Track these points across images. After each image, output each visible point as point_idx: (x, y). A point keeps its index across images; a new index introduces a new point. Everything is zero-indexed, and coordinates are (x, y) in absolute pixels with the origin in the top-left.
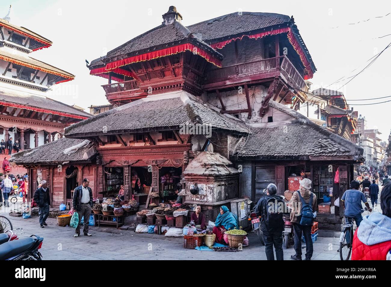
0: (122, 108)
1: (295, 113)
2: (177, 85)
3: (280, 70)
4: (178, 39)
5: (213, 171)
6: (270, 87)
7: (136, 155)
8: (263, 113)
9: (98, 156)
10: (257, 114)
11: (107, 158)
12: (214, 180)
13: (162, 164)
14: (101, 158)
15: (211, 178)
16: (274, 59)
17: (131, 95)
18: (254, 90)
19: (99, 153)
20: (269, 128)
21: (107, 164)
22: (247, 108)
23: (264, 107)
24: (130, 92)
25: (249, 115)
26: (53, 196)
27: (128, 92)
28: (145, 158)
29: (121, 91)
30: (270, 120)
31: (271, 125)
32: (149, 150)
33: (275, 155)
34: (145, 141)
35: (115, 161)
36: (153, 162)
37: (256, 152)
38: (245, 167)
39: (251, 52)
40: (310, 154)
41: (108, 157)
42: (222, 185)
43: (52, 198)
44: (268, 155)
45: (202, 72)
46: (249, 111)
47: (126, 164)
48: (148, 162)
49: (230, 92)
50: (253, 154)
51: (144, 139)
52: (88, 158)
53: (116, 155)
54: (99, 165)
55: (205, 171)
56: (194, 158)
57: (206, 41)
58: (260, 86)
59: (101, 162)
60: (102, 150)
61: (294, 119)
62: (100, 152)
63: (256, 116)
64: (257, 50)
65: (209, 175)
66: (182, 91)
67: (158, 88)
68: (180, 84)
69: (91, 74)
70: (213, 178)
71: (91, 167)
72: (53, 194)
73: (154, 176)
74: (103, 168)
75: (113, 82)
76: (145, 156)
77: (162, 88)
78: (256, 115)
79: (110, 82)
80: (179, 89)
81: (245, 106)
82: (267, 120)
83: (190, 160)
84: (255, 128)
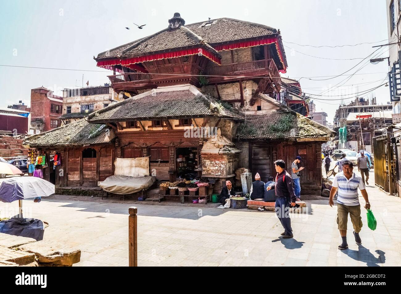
1: (279, 104)
2: (186, 80)
3: (268, 69)
5: (226, 150)
6: (260, 83)
7: (154, 138)
8: (252, 103)
9: (117, 139)
10: (248, 104)
11: (125, 141)
12: (227, 158)
13: (179, 145)
14: (119, 141)
15: (224, 156)
16: (262, 61)
18: (245, 84)
19: (117, 137)
20: (259, 115)
21: (125, 146)
22: (239, 98)
23: (254, 99)
24: (136, 83)
25: (241, 104)
26: (68, 176)
27: (134, 82)
28: (162, 141)
30: (259, 108)
31: (260, 113)
32: (167, 133)
33: (270, 137)
35: (133, 143)
36: (170, 144)
38: (243, 147)
39: (243, 53)
40: (297, 136)
41: (127, 140)
42: (231, 162)
43: (68, 178)
44: (264, 137)
45: (203, 68)
46: (242, 101)
47: (144, 146)
48: (166, 143)
49: (225, 85)
50: (252, 137)
51: (162, 125)
52: (109, 140)
53: (134, 138)
54: (118, 147)
55: (219, 151)
56: (207, 140)
57: (211, 45)
58: (250, 81)
59: (119, 144)
60: (120, 133)
61: (278, 108)
62: (118, 136)
63: (247, 106)
64: (247, 52)
65: (223, 153)
66: (189, 84)
68: (189, 79)
70: (226, 156)
71: (108, 149)
72: (68, 173)
73: (171, 156)
74: (121, 149)
75: (117, 73)
76: (163, 139)
78: (247, 104)
79: (115, 74)
80: (187, 83)
81: (238, 96)
82: (256, 109)
83: (204, 142)
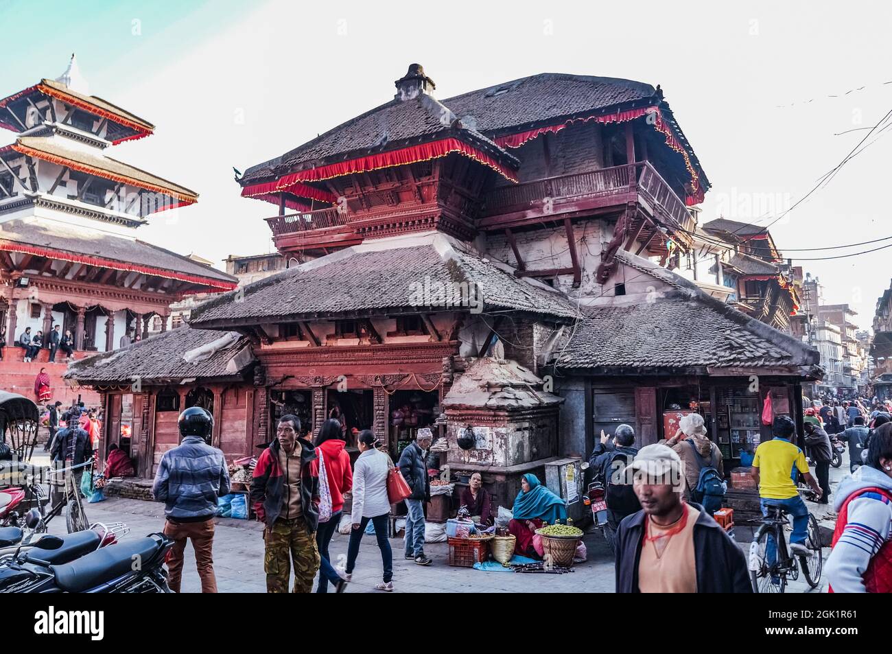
0: (310, 265)
1: (672, 277)
2: (427, 220)
3: (638, 189)
4: (430, 130)
5: (505, 398)
6: (618, 223)
7: (340, 365)
8: (604, 275)
9: (257, 367)
10: (592, 278)
11: (276, 371)
12: (509, 418)
13: (395, 384)
14: (263, 371)
15: (501, 414)
16: (624, 167)
17: (327, 239)
18: (583, 229)
19: (260, 361)
20: (619, 306)
21: (277, 383)
22: (570, 265)
23: (606, 265)
24: (325, 232)
25: (575, 281)
26: (155, 453)
27: (321, 232)
28: (358, 372)
29: (306, 230)
30: (620, 290)
31: (621, 301)
32: (368, 354)
33: (635, 364)
34: (359, 336)
35: (293, 377)
36: (376, 380)
37: (595, 358)
38: (570, 390)
39: (577, 154)
40: (708, 362)
41: (280, 369)
42: (525, 429)
43: (153, 458)
44: (619, 365)
45: (477, 193)
46: (576, 271)
47: (317, 385)
48: (365, 378)
49: (534, 234)
50: (587, 363)
51: (357, 331)
52: (237, 370)
53: (297, 364)
54: (259, 385)
55: (490, 399)
56: (464, 371)
57: (485, 132)
58: (597, 221)
59: (263, 380)
60: (267, 354)
61: (669, 289)
62: (263, 359)
63: (590, 284)
64: (587, 149)
65: (498, 406)
66: (436, 231)
67: (385, 226)
68: (433, 218)
69: (243, 194)
70: (507, 414)
71: (241, 391)
72: (157, 448)
73: (379, 410)
74: (267, 391)
75: (288, 211)
76: (360, 367)
77: (395, 225)
78: (589, 280)
79: (282, 212)
80: (430, 228)
81: (566, 262)
82: (612, 292)
83: (456, 375)
84: (589, 308)
